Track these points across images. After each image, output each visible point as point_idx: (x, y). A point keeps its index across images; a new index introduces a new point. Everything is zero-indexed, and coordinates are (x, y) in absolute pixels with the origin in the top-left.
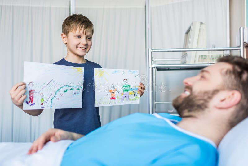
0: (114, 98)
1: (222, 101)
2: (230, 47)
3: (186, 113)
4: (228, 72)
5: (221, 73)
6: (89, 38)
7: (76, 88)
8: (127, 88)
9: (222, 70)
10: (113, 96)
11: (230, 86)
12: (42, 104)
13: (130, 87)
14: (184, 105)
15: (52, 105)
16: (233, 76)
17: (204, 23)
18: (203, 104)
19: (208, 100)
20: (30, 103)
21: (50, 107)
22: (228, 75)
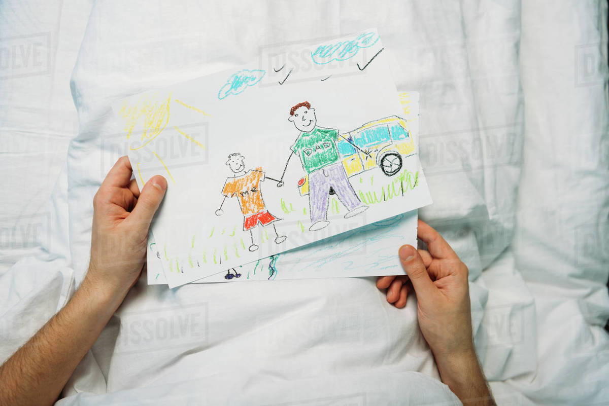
0: (267, 218)
10: (254, 209)
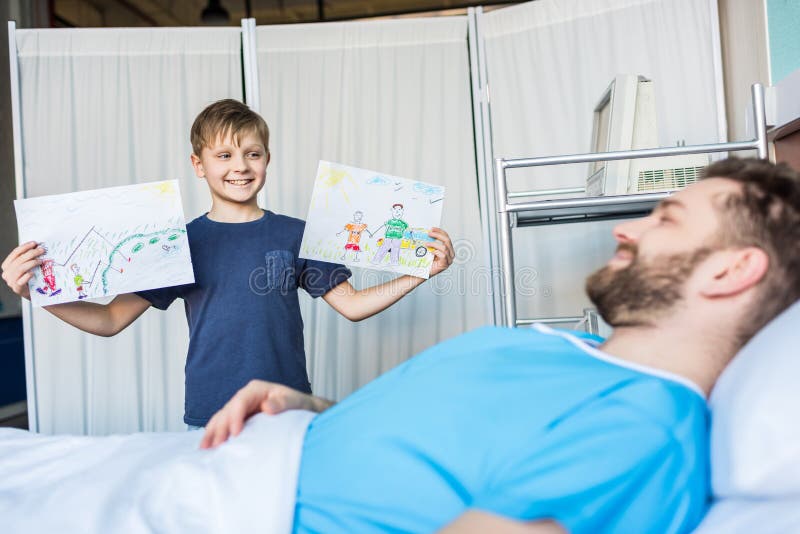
1: (719, 277)
2: (729, 140)
3: (623, 314)
4: (732, 202)
5: (714, 205)
6: (254, 155)
7: (168, 236)
8: (397, 229)
9: (716, 196)
11: (739, 236)
12: (80, 289)
13: (406, 227)
14: (617, 291)
15: (107, 288)
16: (746, 212)
17: (647, 78)
18: (667, 287)
19: (682, 277)
20: (49, 291)
21: (103, 292)
22: (733, 210)
